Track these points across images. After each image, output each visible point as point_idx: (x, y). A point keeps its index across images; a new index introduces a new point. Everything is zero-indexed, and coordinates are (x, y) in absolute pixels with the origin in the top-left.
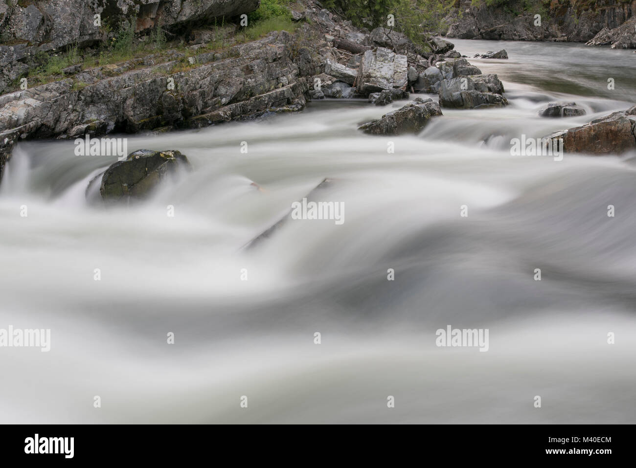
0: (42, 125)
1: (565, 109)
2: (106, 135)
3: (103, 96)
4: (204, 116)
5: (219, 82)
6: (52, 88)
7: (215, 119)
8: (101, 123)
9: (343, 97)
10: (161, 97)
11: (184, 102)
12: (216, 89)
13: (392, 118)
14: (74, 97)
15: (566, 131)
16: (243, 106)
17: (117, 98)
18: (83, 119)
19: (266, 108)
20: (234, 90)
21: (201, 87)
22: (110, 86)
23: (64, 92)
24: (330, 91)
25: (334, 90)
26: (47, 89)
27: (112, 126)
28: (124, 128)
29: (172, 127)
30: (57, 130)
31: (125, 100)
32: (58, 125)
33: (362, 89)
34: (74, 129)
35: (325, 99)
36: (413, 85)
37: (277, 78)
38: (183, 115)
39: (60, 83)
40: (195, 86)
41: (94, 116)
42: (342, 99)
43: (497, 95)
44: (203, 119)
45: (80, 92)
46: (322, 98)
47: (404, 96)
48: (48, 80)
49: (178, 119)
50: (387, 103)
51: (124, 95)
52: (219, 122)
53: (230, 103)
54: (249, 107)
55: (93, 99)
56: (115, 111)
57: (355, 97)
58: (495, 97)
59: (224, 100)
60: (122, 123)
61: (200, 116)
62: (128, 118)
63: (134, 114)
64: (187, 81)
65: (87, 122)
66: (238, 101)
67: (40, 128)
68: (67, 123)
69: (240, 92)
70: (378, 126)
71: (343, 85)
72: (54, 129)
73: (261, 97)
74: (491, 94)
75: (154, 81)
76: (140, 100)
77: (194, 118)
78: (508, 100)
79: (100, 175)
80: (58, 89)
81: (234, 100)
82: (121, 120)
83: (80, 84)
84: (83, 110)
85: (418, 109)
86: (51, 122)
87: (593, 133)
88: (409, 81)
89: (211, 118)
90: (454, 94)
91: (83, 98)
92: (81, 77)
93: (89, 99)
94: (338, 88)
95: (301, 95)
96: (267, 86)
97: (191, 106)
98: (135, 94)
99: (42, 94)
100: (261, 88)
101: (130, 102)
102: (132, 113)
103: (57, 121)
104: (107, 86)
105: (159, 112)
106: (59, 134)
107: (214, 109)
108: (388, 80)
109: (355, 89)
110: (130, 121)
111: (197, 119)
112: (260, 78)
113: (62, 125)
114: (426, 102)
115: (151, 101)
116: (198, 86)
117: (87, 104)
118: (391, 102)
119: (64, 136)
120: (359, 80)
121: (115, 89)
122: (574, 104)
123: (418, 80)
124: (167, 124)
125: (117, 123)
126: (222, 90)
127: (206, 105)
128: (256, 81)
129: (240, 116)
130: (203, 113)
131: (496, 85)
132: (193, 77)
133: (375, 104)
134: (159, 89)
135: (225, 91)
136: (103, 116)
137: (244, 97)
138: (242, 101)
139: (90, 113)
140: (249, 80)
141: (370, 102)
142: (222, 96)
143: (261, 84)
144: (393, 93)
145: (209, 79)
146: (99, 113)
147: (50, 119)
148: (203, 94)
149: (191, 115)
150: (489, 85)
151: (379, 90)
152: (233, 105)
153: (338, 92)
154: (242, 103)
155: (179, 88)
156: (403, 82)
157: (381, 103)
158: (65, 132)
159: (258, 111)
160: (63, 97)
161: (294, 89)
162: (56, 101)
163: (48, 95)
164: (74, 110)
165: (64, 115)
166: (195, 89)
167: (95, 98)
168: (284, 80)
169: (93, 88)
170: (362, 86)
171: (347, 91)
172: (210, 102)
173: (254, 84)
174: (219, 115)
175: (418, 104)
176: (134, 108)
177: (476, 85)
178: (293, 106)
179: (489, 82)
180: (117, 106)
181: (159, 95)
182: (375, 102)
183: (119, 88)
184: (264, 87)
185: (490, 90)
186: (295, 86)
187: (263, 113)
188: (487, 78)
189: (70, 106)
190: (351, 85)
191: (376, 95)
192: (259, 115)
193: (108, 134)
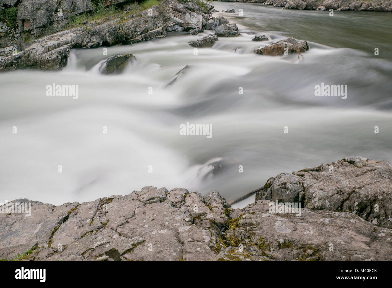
0: (77, 43)
1: (261, 38)
2: (100, 47)
3: (97, 32)
4: (133, 39)
5: (137, 26)
6: (79, 29)
7: (137, 41)
8: (98, 43)
9: (179, 31)
10: (118, 32)
11: (126, 35)
12: (135, 29)
13: (201, 41)
14: (87, 33)
15: (263, 47)
16: (145, 36)
17: (103, 33)
18: (91, 41)
19: (154, 36)
20: (142, 29)
21: (131, 29)
22: (100, 29)
23: (84, 31)
24: (173, 28)
25: (175, 28)
26: (78, 30)
27: (101, 43)
28: (106, 44)
29: (122, 44)
30: (82, 45)
31: (105, 34)
32: (83, 43)
33: (186, 28)
34: (88, 45)
35: (172, 32)
36: (204, 26)
37: (156, 25)
38: (125, 39)
39: (82, 28)
40: (129, 28)
41: (95, 40)
42: (178, 32)
43: (236, 32)
44: (133, 41)
45: (89, 31)
46: (171, 31)
47: (202, 31)
48: (77, 26)
49: (124, 41)
50: (196, 34)
51: (105, 32)
52: (138, 42)
53: (141, 34)
54: (148, 36)
55: (94, 33)
56: (102, 38)
57: (183, 31)
58: (236, 33)
59: (138, 33)
60: (105, 42)
61: (132, 40)
62: (107, 40)
63: (109, 39)
64: (126, 26)
65: (92, 42)
66: (143, 34)
67: (76, 44)
68: (86, 42)
69: (144, 30)
70: (196, 44)
71: (178, 26)
72: (81, 45)
73: (152, 32)
74: (234, 31)
75: (115, 27)
76: (111, 34)
77: (129, 40)
78: (240, 33)
79: (105, 62)
80: (82, 30)
81: (142, 33)
82: (104, 41)
83: (88, 28)
84: (91, 38)
85: (211, 38)
86: (80, 43)
87: (272, 48)
88: (203, 25)
89: (135, 40)
90: (221, 31)
91: (90, 33)
92: (89, 25)
93: (92, 33)
94: (177, 28)
95: (165, 31)
96: (153, 28)
97: (128, 36)
98: (109, 32)
99: (76, 32)
100: (151, 28)
101: (107, 35)
102: (108, 39)
103: (82, 42)
104: (99, 29)
105: (117, 38)
106: (83, 46)
107: (136, 37)
108: (195, 25)
109: (183, 28)
110: (108, 42)
111: (131, 41)
112: (151, 25)
113: (84, 43)
114: (213, 35)
115: (114, 34)
116: (130, 28)
117: (92, 35)
118: (198, 34)
119: (85, 47)
120: (184, 24)
121: (102, 30)
122: (264, 36)
123: (206, 25)
124: (120, 43)
125: (103, 42)
126: (138, 29)
127: (133, 35)
128: (149, 26)
129: (145, 40)
130: (132, 38)
131: (235, 27)
132: (127, 25)
133: (191, 35)
134: (117, 30)
135: (139, 30)
136: (98, 40)
137: (145, 32)
138: (144, 33)
139: (93, 39)
140: (147, 25)
141: (189, 33)
142: (138, 32)
143: (151, 27)
144: (198, 30)
145: (133, 25)
146: (96, 39)
147: (80, 41)
148: (132, 31)
149: (128, 39)
150: (234, 28)
151: (193, 29)
152: (142, 35)
153: (177, 29)
154: (145, 34)
155: (123, 29)
156: (201, 25)
157: (194, 34)
158: (85, 46)
159: (151, 37)
160: (84, 33)
161: (163, 28)
162: (82, 35)
163: (78, 32)
164: (88, 38)
165: (85, 39)
166: (128, 30)
167: (95, 33)
168: (159, 25)
169: (94, 29)
170: (186, 27)
171: (180, 29)
172: (134, 34)
173: (148, 27)
174: (138, 39)
175: (210, 36)
176: (109, 37)
177: (229, 28)
178: (163, 36)
179: (233, 27)
180: (103, 36)
181: (117, 32)
182: (191, 33)
183: (103, 29)
184: (152, 28)
185: (234, 30)
186: (163, 27)
187: (153, 38)
188: (232, 25)
189: (86, 36)
190: (181, 26)
191: (191, 31)
192: (152, 39)
193: (100, 46)
